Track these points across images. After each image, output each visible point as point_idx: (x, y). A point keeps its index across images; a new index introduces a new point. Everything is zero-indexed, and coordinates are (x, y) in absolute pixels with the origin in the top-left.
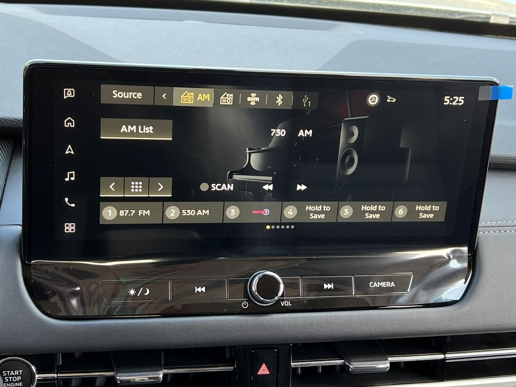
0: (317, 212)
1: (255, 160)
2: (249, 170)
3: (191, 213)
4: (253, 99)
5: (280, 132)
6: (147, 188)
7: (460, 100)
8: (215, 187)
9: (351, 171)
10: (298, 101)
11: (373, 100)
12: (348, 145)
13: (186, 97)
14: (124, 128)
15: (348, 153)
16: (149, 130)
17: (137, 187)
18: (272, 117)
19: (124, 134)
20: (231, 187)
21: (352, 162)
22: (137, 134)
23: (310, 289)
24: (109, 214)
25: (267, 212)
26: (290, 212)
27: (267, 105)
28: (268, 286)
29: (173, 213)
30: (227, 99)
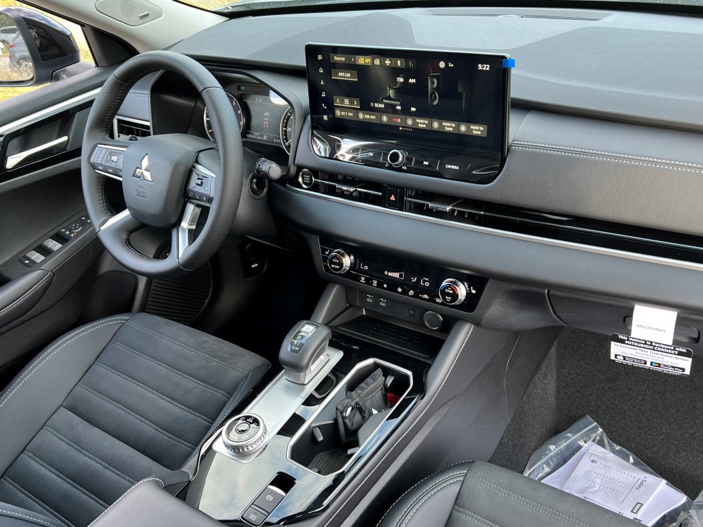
0: (422, 123)
1: (391, 93)
2: (389, 98)
3: (368, 117)
4: (388, 62)
5: (401, 80)
6: (351, 103)
7: (487, 67)
8: (376, 105)
9: (435, 103)
10: (407, 64)
11: (442, 65)
12: (433, 89)
13: (362, 60)
14: (340, 74)
15: (433, 93)
16: (349, 75)
17: (347, 101)
18: (396, 72)
19: (340, 77)
20: (383, 106)
21: (435, 97)
22: (345, 77)
23: (417, 162)
24: (338, 113)
25: (399, 120)
26: (410, 122)
27: (393, 65)
28: (395, 157)
29: (361, 116)
30: (377, 62)
